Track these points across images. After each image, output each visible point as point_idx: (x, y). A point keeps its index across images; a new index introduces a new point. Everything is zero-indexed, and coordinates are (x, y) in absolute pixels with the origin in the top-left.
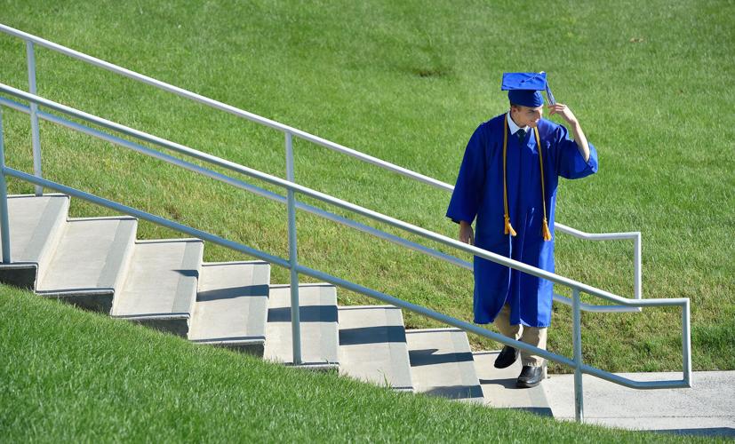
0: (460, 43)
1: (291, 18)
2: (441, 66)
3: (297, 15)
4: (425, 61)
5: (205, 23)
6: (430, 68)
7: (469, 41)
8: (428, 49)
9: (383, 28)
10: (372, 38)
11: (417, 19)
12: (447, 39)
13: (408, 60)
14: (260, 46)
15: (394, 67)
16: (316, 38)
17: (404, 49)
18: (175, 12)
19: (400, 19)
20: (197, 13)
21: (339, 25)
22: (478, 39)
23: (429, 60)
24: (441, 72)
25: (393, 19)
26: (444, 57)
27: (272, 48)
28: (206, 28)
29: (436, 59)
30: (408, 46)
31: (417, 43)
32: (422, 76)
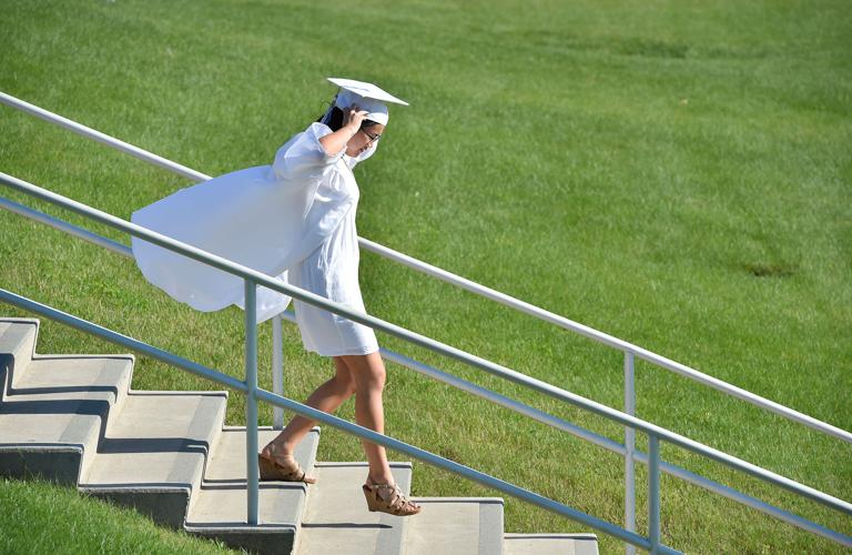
0: (805, 230)
1: (562, 185)
2: (783, 262)
3: (571, 182)
4: (757, 252)
5: (450, 190)
6: (767, 263)
7: (818, 228)
8: (758, 237)
9: (692, 204)
10: (678, 218)
11: (738, 195)
12: (785, 223)
13: (734, 251)
14: (527, 224)
15: (713, 261)
16: (602, 216)
17: (725, 235)
18: (407, 172)
19: (713, 192)
20: (436, 176)
21: (630, 198)
22: (830, 224)
23: (763, 252)
24: (783, 271)
25: (705, 192)
26: (784, 251)
27: (542, 228)
28: (451, 197)
29: (773, 251)
30: (731, 232)
31: (743, 228)
32: (757, 274)
